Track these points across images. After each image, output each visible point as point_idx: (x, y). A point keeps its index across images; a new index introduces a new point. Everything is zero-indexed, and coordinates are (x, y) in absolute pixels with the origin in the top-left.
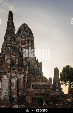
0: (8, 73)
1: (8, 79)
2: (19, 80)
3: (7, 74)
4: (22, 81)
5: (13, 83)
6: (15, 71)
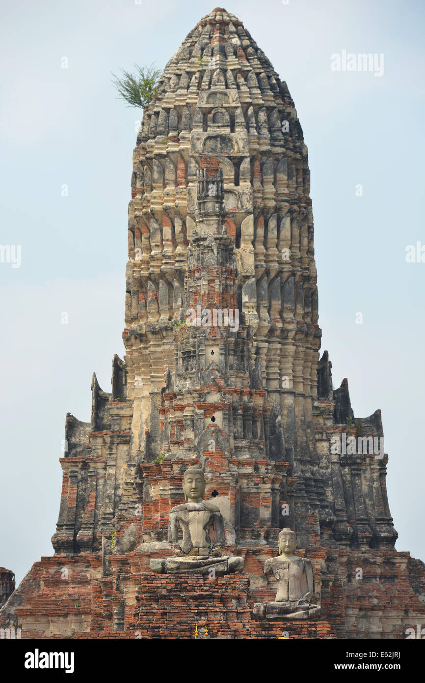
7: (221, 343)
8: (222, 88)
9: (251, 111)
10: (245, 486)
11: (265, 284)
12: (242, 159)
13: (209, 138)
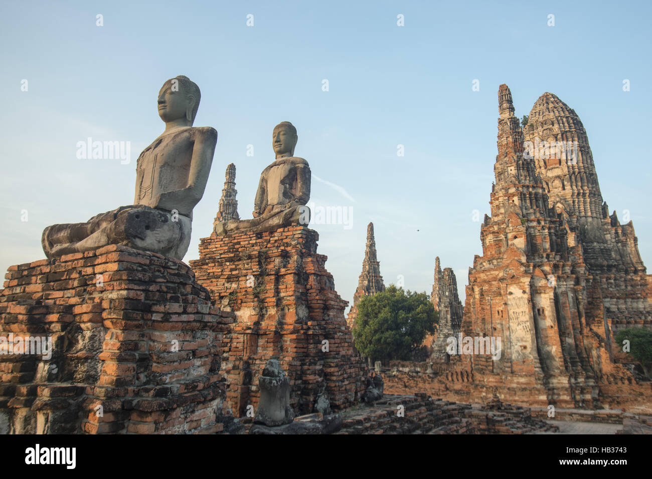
0: (523, 280)
1: (526, 296)
2: (562, 299)
3: (521, 282)
4: (571, 299)
5: (541, 310)
6: (543, 271)
7: (514, 164)
8: (547, 113)
9: (559, 118)
10: (533, 232)
11: (573, 177)
12: (558, 134)
13: (544, 130)
